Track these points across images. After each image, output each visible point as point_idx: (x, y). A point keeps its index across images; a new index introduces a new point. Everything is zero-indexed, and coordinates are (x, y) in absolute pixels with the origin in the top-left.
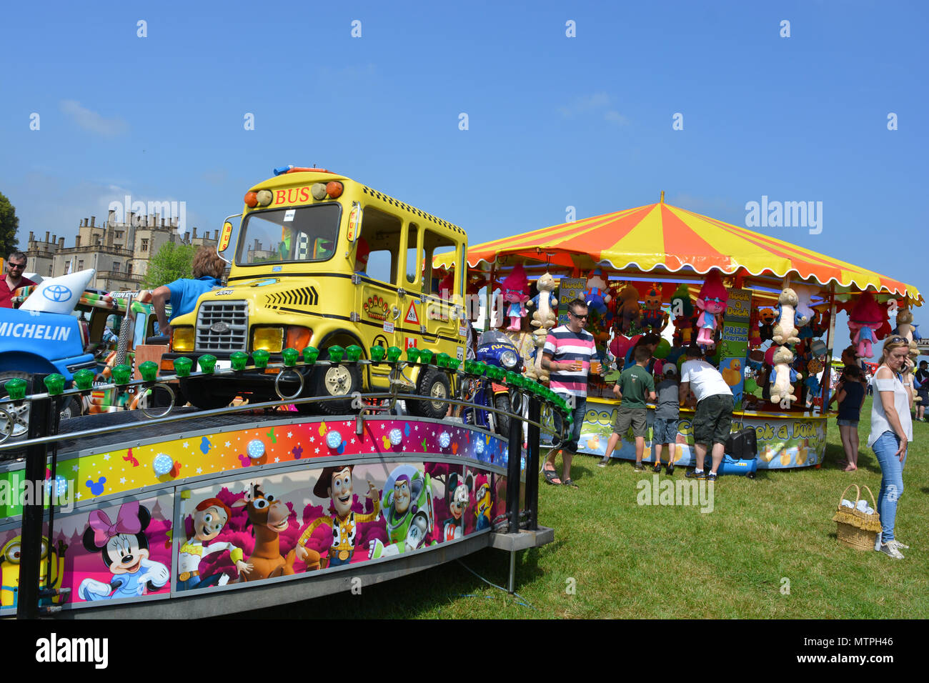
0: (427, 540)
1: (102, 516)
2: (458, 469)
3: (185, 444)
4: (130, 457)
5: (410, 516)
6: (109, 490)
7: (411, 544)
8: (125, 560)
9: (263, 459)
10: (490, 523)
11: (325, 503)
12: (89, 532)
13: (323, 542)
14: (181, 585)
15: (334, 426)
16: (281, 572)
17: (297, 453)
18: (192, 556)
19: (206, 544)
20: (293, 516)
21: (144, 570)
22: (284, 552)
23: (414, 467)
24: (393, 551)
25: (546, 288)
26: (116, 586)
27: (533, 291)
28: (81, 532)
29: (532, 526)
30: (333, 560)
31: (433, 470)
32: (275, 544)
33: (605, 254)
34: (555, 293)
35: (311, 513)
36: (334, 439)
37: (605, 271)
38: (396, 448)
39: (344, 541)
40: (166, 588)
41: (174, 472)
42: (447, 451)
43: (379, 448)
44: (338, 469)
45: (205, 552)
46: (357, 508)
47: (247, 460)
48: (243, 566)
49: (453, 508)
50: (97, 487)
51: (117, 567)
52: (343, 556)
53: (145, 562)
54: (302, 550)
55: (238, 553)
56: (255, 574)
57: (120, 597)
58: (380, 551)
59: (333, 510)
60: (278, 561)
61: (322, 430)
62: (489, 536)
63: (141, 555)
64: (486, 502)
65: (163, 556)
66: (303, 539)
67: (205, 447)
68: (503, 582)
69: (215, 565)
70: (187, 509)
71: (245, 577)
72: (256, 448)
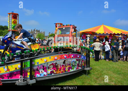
0: (77, 69)
1: (39, 67)
2: (80, 60)
3: (48, 58)
4: (41, 59)
5: (74, 66)
6: (39, 63)
7: (75, 69)
8: (41, 72)
9: (57, 59)
10: (84, 67)
11: (64, 64)
12: (37, 69)
13: (64, 69)
14: (48, 75)
15: (65, 55)
16: (59, 73)
17: (61, 58)
18: (49, 71)
19: (51, 70)
20: (61, 66)
21: (44, 73)
22: (60, 71)
23: (75, 60)
24: (73, 70)
25: (88, 37)
26: (40, 75)
27: (87, 37)
28: (36, 68)
29: (89, 67)
30: (65, 71)
31: (77, 60)
32: (59, 70)
33: (96, 32)
34: (90, 37)
35: (63, 66)
36: (65, 57)
37: (96, 34)
38: (72, 58)
39: (67, 69)
40: (46, 75)
41: (47, 61)
42: (79, 58)
43: (71, 58)
44: (66, 60)
45: (50, 71)
46: (68, 65)
47: (55, 59)
48: (55, 72)
49: (80, 65)
50: (38, 63)
51: (40, 73)
52: (67, 71)
53: (44, 72)
54: (62, 70)
55: (54, 71)
56: (56, 73)
57: (41, 76)
58: (71, 70)
59: (65, 65)
60: (59, 72)
61: (64, 56)
62: (84, 68)
63: (43, 71)
64: (83, 64)
65: (46, 71)
66: (62, 69)
67: (50, 58)
68: (86, 74)
69: (52, 72)
70: (48, 66)
71: (55, 74)
72: (56, 58)
